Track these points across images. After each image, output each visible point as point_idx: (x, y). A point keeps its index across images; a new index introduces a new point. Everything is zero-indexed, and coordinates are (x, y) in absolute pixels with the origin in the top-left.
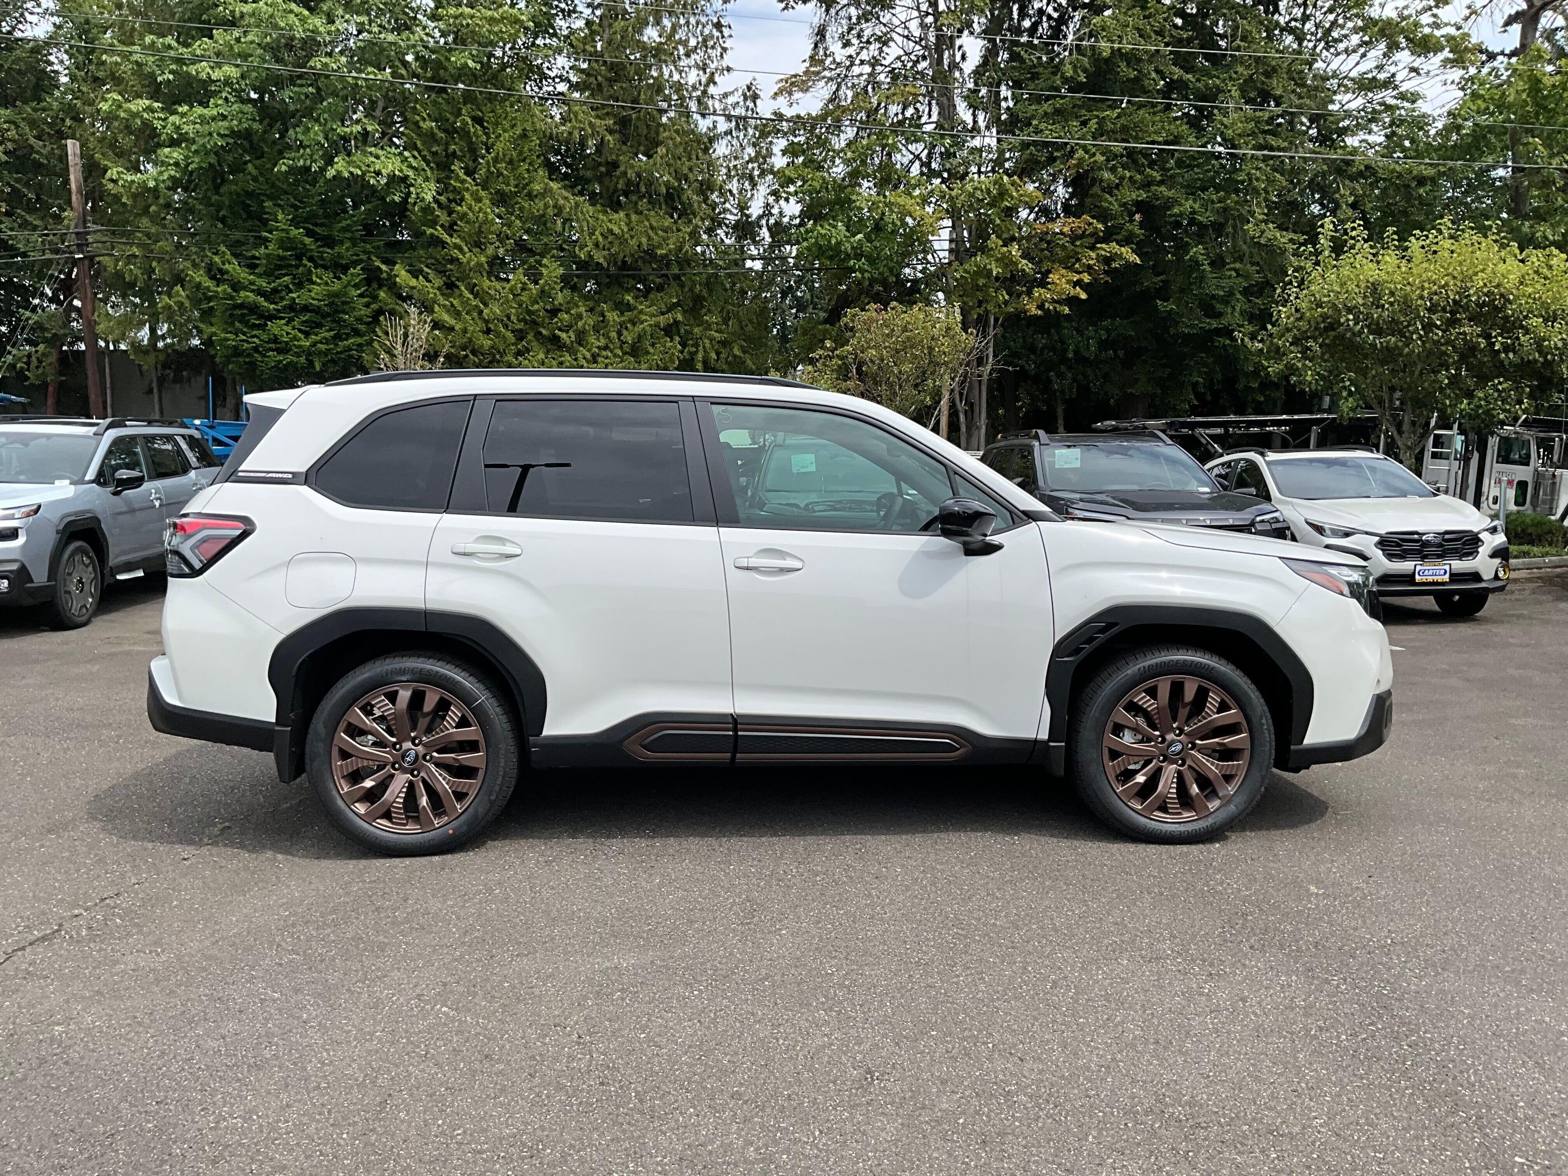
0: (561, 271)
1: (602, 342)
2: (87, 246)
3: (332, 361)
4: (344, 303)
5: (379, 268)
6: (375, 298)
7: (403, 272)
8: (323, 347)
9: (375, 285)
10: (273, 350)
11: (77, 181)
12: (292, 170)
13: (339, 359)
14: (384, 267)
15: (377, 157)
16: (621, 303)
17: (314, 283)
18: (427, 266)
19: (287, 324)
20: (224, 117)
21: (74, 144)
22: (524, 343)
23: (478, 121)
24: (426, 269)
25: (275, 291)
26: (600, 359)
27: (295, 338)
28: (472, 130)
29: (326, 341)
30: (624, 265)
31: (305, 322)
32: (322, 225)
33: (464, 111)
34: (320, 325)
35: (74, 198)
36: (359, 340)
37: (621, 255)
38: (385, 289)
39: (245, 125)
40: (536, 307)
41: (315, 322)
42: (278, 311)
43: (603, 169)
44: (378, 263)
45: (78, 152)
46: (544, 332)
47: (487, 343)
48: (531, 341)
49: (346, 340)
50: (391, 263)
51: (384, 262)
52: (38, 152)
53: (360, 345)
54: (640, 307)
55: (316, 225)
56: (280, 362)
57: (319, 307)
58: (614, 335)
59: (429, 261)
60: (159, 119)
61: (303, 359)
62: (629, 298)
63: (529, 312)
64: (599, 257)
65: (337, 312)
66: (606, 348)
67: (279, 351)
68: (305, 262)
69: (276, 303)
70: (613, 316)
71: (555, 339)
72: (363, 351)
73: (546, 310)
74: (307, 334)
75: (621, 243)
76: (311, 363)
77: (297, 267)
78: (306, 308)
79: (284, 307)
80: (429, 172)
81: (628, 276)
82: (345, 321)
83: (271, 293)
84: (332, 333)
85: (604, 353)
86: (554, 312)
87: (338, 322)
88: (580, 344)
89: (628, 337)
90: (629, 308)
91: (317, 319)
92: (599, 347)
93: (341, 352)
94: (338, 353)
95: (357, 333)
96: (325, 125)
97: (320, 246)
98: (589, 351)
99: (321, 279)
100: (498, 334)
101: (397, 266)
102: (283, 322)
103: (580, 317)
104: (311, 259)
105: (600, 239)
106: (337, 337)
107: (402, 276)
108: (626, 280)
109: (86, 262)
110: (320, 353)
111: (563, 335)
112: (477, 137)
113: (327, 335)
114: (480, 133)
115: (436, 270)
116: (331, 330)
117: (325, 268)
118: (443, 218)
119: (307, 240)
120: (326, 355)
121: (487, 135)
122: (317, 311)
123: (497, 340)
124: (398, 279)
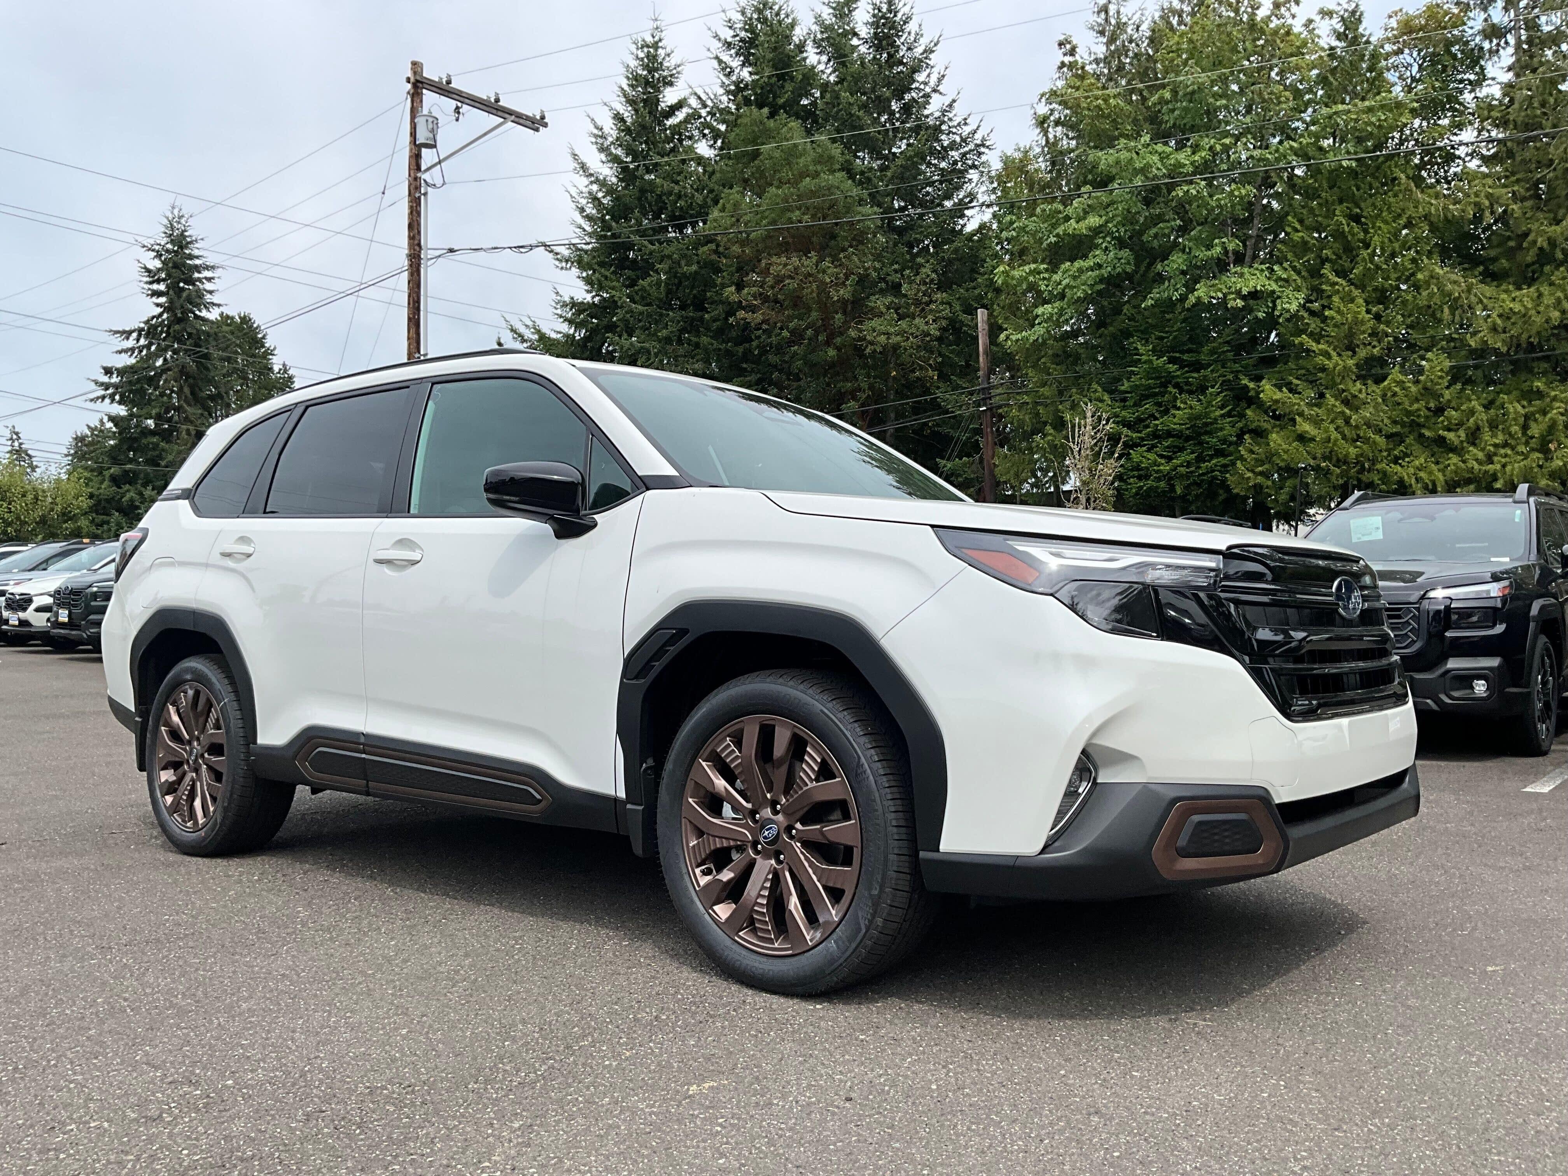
0: (1447, 364)
1: (1500, 439)
2: (990, 398)
3: (1195, 483)
4: (1206, 424)
5: (1246, 386)
6: (1242, 416)
7: (1267, 387)
8: (1182, 470)
9: (1244, 404)
10: (1133, 477)
11: (984, 344)
12: (1158, 303)
13: (1202, 481)
14: (1252, 385)
15: (1241, 275)
16: (1531, 391)
17: (1179, 409)
18: (1297, 378)
19: (1149, 450)
20: (1100, 266)
21: (982, 313)
22: (1401, 448)
23: (1356, 219)
24: (1296, 382)
25: (1139, 420)
26: (1496, 459)
27: (1155, 463)
28: (1346, 229)
29: (1189, 464)
30: (1531, 348)
31: (1168, 447)
32: (1189, 351)
33: (1337, 212)
34: (1181, 449)
35: (981, 359)
36: (1223, 461)
37: (1524, 336)
38: (1253, 407)
39: (1119, 270)
40: (1416, 406)
41: (1175, 447)
42: (1142, 439)
43: (1512, 244)
44: (1245, 381)
45: (985, 318)
46: (1427, 433)
47: (1353, 451)
48: (1411, 445)
49: (1209, 461)
50: (1258, 379)
51: (1251, 380)
52: (967, 325)
53: (1225, 466)
54: (1553, 393)
55: (1182, 352)
56: (1141, 487)
57: (1181, 431)
58: (1515, 429)
59: (1300, 372)
60: (1044, 279)
61: (1162, 484)
62: (1538, 384)
63: (1408, 413)
64: (1498, 343)
65: (1200, 434)
66: (1505, 445)
67: (1140, 478)
68: (1170, 389)
69: (1140, 432)
70: (1516, 408)
71: (1441, 441)
72: (1228, 472)
73: (1429, 409)
74: (1169, 459)
75: (1525, 323)
76: (1172, 488)
77: (1162, 394)
78: (1169, 434)
79: (1148, 435)
80: (1299, 281)
81: (1538, 359)
82: (1208, 443)
83: (1135, 423)
84: (1193, 456)
85: (1502, 451)
86: (1440, 411)
87: (1201, 443)
88: (1474, 444)
89: (1535, 430)
90: (1540, 395)
91: (1178, 442)
92: (1496, 446)
93: (1203, 474)
94: (1200, 475)
95: (1220, 453)
96: (1189, 253)
97: (1187, 372)
98: (1483, 450)
99: (1186, 403)
100: (1367, 440)
101: (1264, 382)
102: (1145, 448)
103: (1472, 412)
104: (1177, 386)
105: (1499, 321)
106: (1200, 459)
107: (1269, 391)
108: (1535, 364)
109: (989, 413)
110: (1182, 476)
111: (1450, 436)
112: (1353, 235)
113: (1188, 458)
114: (1356, 230)
115: (1307, 381)
116: (1192, 453)
117: (1190, 392)
118: (1313, 324)
119: (1172, 367)
120: (1188, 478)
121: (1366, 232)
122: (1179, 435)
123: (1365, 447)
124: (1261, 395)
